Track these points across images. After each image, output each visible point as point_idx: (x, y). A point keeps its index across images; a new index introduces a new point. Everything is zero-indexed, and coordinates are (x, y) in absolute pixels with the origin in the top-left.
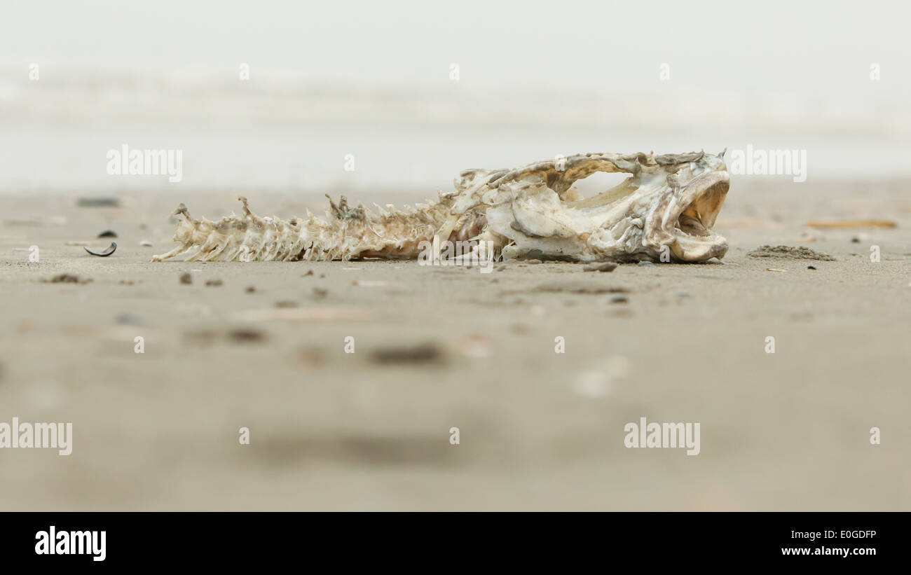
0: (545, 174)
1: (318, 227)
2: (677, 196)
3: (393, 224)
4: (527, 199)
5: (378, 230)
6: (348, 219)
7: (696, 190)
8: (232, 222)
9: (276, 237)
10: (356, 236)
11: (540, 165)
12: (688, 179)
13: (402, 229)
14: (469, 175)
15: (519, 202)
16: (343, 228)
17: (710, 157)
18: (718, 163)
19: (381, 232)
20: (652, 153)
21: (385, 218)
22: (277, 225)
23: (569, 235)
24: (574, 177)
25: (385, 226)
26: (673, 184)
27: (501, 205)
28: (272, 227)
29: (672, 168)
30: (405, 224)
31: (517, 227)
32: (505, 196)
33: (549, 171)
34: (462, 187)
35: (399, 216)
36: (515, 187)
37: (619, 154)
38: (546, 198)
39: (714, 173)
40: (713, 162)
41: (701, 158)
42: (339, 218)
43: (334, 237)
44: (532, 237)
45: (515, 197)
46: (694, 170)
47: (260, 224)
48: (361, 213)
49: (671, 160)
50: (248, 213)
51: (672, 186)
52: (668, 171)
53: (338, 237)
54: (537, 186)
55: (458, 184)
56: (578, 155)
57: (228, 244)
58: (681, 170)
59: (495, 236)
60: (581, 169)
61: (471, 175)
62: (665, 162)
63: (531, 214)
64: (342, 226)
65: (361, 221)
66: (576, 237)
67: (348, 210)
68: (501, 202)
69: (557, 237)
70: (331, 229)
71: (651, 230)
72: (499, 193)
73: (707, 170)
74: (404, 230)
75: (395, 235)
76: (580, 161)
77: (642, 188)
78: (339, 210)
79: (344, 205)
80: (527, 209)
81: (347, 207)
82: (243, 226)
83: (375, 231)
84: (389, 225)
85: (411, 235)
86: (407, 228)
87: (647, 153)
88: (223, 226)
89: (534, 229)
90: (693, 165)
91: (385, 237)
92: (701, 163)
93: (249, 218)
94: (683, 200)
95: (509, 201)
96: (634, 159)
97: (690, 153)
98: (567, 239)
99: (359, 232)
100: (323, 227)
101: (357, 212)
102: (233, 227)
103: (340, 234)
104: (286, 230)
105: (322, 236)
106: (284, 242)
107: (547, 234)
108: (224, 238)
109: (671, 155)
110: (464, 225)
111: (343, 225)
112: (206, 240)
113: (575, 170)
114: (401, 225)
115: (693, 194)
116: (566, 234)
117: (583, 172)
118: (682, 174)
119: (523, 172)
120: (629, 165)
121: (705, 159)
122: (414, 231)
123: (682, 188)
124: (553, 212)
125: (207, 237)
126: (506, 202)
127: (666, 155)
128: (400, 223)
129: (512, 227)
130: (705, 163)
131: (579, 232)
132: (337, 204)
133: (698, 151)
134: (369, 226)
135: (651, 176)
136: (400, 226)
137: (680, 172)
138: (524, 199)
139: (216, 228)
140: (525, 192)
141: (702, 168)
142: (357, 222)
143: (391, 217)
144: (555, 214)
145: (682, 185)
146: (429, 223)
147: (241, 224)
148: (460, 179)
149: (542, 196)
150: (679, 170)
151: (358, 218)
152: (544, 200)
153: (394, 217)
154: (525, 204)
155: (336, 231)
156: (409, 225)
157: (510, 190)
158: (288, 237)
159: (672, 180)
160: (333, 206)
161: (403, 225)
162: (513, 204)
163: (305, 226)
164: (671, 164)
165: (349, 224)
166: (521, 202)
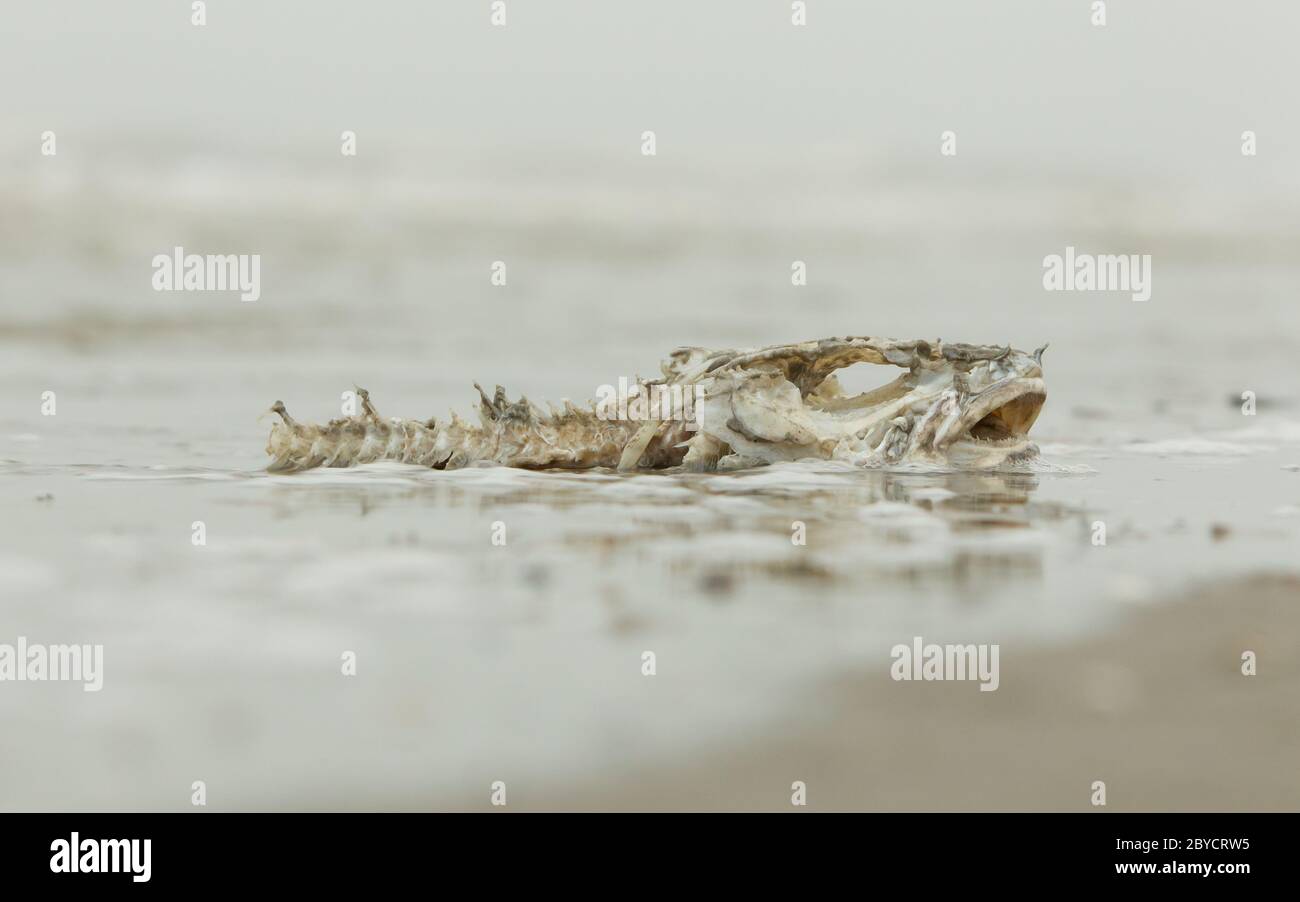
0: (785, 363)
1: (463, 432)
2: (962, 407)
3: (569, 427)
4: (754, 392)
5: (548, 435)
6: (505, 419)
7: (991, 403)
8: (346, 425)
9: (404, 446)
10: (515, 443)
11: (778, 351)
12: (983, 383)
13: (582, 434)
14: (682, 355)
15: (742, 394)
16: (497, 432)
17: (1020, 355)
18: (1028, 366)
19: (552, 438)
20: (939, 341)
21: (557, 418)
22: (407, 429)
23: (807, 442)
24: (829, 368)
25: (558, 429)
26: (961, 386)
27: (716, 396)
28: (399, 431)
29: (963, 365)
30: (586, 426)
31: (736, 426)
32: (723, 385)
33: (792, 360)
34: (671, 372)
35: (579, 414)
36: (740, 375)
37: (893, 340)
38: (782, 394)
39: (1021, 380)
40: (1022, 363)
41: (1005, 357)
42: (494, 419)
43: (483, 445)
44: (755, 441)
45: (738, 387)
46: (994, 371)
47: (385, 428)
48: (523, 410)
49: (963, 354)
50: (369, 412)
51: (959, 389)
52: (957, 368)
53: (489, 445)
54: (771, 376)
55: (666, 367)
56: (833, 340)
57: (338, 456)
58: (976, 368)
59: (711, 441)
60: (837, 359)
61: (684, 356)
62: (955, 356)
63: (757, 410)
64: (494, 428)
65: (524, 422)
66: (816, 445)
67: (506, 407)
68: (717, 392)
69: (790, 443)
70: (480, 433)
71: (918, 445)
72: (716, 382)
73: (1012, 375)
74: (585, 436)
75: (571, 443)
76: (835, 348)
77: (919, 388)
78: (493, 407)
79: (500, 400)
80: (752, 403)
81: (505, 402)
82: (360, 431)
83: (543, 437)
84: (563, 428)
85: (595, 441)
86: (589, 431)
87: (930, 340)
88: (333, 431)
89: (758, 430)
90: (993, 365)
91: (556, 445)
92: (1005, 364)
93: (370, 419)
94: (970, 414)
95: (729, 392)
96: (912, 349)
97: (993, 347)
98: (804, 446)
99: (520, 438)
100: (468, 432)
101: (517, 410)
102: (347, 431)
103: (493, 441)
104: (418, 435)
105: (467, 443)
106: (414, 452)
107: (776, 438)
108: (334, 446)
109: (965, 346)
110: (670, 427)
111: (498, 428)
112: (309, 450)
113: (829, 360)
114: (581, 429)
115: (985, 409)
116: (803, 439)
117: (839, 362)
118: (975, 374)
119: (755, 360)
120: (904, 357)
121: (1010, 359)
122: (598, 436)
123: (973, 395)
124: (790, 411)
125: (311, 445)
126: (724, 393)
127: (958, 345)
128: (578, 424)
129: (729, 426)
130: (1010, 364)
131: (822, 439)
132: (492, 399)
133: (1003, 346)
134: (536, 431)
135: (933, 373)
136: (579, 429)
137: (974, 371)
138: (751, 390)
139: (324, 433)
140: (752, 382)
141: (1005, 370)
142: (518, 423)
143: (566, 417)
144: (793, 414)
145: (973, 390)
146: (620, 425)
147: (357, 428)
148: (669, 361)
149: (778, 391)
150: (972, 368)
151: (518, 417)
152: (779, 397)
153: (571, 416)
154: (750, 397)
155: (488, 436)
156: (592, 428)
157: (732, 378)
158: (420, 445)
159: (960, 380)
160: (485, 401)
161: (583, 427)
162: (734, 395)
163: (445, 430)
164: (964, 360)
165: (507, 427)
166: (746, 394)
